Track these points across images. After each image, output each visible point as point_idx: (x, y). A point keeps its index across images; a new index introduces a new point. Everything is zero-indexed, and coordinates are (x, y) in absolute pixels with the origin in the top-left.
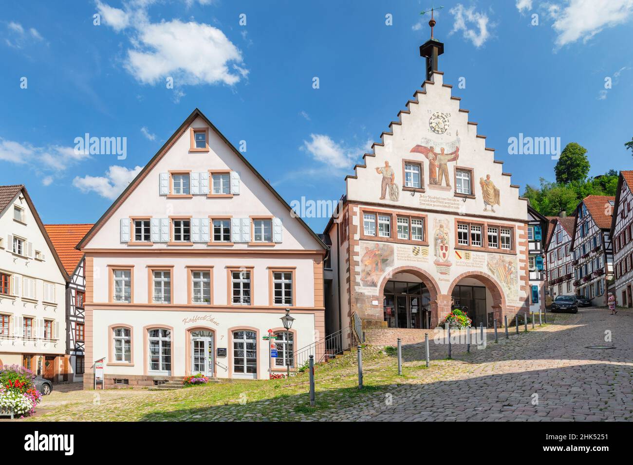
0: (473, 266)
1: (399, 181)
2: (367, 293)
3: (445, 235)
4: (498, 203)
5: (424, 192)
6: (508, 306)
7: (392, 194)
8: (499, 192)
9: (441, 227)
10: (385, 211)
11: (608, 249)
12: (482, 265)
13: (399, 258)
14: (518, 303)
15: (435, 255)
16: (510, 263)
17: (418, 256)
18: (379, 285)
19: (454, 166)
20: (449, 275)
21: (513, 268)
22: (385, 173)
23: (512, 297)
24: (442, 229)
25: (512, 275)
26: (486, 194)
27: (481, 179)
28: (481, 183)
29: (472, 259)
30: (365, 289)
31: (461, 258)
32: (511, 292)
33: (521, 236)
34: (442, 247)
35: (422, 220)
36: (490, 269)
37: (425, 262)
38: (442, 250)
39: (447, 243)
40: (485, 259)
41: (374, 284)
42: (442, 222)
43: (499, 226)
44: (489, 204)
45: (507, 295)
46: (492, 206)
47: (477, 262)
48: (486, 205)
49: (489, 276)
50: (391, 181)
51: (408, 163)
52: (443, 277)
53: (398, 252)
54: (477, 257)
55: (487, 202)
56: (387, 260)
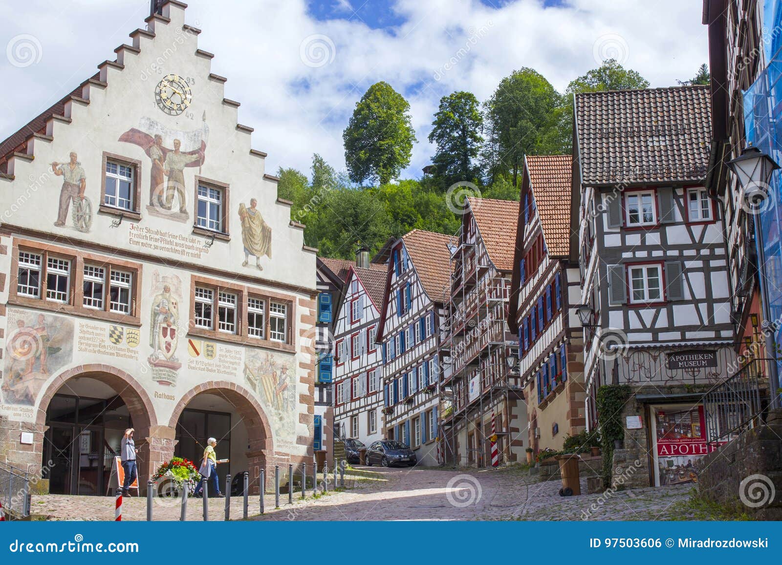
0: (219, 371)
1: (94, 193)
2: (11, 418)
3: (172, 307)
4: (268, 253)
5: (138, 220)
6: (277, 453)
7: (78, 218)
8: (270, 232)
9: (166, 290)
10: (64, 250)
12: (236, 369)
13: (83, 347)
14: (293, 447)
15: (152, 345)
16: (284, 369)
17: (119, 346)
18: (38, 402)
19: (196, 176)
20: (174, 386)
21: (288, 379)
22: (68, 174)
23: (284, 435)
24: (168, 294)
25: (286, 392)
26: (248, 234)
27: (240, 204)
28: (241, 213)
29: (218, 356)
30: (8, 409)
31: (198, 354)
32: (283, 425)
33: (304, 319)
34: (165, 329)
35: (133, 274)
36: (249, 379)
37: (132, 357)
38: (165, 335)
39: (174, 323)
40: (240, 359)
41: (28, 399)
42: (169, 280)
43: (267, 297)
44: (253, 255)
45: (277, 431)
46: (258, 258)
47: (227, 365)
48: (247, 256)
49: (246, 392)
50: (79, 193)
51: (112, 162)
52: (163, 389)
53: (82, 335)
54: (228, 354)
55: (249, 251)
56: (59, 349)
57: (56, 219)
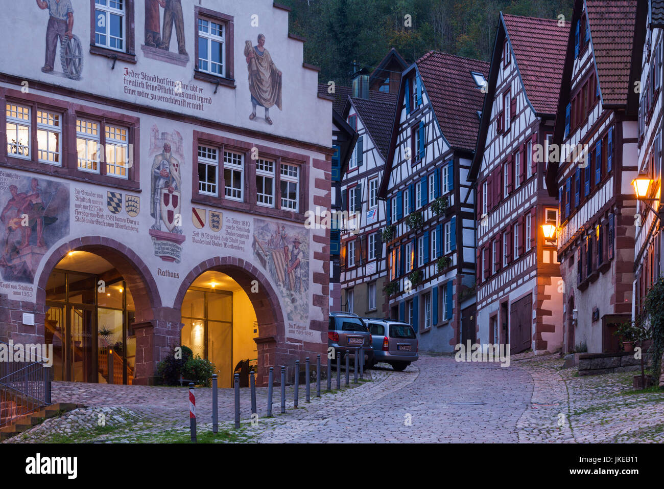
0: (226, 245)
1: (82, 30)
2: (11, 297)
3: (173, 168)
4: (278, 103)
5: (134, 63)
6: (289, 339)
7: (68, 61)
8: (281, 76)
9: (167, 149)
10: (54, 100)
11: (465, 205)
12: (243, 243)
13: (80, 216)
14: (307, 333)
15: (153, 215)
16: (296, 243)
17: (118, 215)
18: (37, 278)
19: (196, 7)
20: (178, 262)
21: (301, 254)
22: (54, 7)
23: (296, 319)
24: (168, 154)
25: (298, 270)
27: (247, 42)
28: (247, 53)
29: (224, 228)
30: (7, 286)
31: (203, 225)
32: (295, 308)
33: (319, 184)
34: (166, 196)
35: (129, 130)
36: (258, 255)
37: (132, 229)
38: (167, 204)
39: (176, 188)
40: (248, 231)
41: (26, 276)
42: (169, 137)
43: (278, 157)
44: (262, 105)
45: (288, 314)
46: (267, 109)
47: (234, 238)
48: (254, 106)
49: (256, 269)
50: (67, 30)
52: (167, 266)
53: (78, 203)
54: (235, 225)
55: (256, 100)
56: (55, 219)
57: (43, 64)
